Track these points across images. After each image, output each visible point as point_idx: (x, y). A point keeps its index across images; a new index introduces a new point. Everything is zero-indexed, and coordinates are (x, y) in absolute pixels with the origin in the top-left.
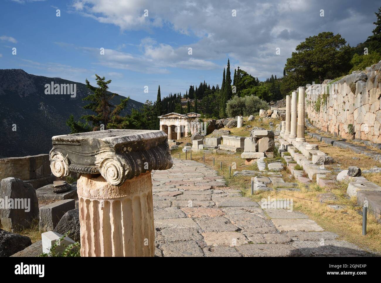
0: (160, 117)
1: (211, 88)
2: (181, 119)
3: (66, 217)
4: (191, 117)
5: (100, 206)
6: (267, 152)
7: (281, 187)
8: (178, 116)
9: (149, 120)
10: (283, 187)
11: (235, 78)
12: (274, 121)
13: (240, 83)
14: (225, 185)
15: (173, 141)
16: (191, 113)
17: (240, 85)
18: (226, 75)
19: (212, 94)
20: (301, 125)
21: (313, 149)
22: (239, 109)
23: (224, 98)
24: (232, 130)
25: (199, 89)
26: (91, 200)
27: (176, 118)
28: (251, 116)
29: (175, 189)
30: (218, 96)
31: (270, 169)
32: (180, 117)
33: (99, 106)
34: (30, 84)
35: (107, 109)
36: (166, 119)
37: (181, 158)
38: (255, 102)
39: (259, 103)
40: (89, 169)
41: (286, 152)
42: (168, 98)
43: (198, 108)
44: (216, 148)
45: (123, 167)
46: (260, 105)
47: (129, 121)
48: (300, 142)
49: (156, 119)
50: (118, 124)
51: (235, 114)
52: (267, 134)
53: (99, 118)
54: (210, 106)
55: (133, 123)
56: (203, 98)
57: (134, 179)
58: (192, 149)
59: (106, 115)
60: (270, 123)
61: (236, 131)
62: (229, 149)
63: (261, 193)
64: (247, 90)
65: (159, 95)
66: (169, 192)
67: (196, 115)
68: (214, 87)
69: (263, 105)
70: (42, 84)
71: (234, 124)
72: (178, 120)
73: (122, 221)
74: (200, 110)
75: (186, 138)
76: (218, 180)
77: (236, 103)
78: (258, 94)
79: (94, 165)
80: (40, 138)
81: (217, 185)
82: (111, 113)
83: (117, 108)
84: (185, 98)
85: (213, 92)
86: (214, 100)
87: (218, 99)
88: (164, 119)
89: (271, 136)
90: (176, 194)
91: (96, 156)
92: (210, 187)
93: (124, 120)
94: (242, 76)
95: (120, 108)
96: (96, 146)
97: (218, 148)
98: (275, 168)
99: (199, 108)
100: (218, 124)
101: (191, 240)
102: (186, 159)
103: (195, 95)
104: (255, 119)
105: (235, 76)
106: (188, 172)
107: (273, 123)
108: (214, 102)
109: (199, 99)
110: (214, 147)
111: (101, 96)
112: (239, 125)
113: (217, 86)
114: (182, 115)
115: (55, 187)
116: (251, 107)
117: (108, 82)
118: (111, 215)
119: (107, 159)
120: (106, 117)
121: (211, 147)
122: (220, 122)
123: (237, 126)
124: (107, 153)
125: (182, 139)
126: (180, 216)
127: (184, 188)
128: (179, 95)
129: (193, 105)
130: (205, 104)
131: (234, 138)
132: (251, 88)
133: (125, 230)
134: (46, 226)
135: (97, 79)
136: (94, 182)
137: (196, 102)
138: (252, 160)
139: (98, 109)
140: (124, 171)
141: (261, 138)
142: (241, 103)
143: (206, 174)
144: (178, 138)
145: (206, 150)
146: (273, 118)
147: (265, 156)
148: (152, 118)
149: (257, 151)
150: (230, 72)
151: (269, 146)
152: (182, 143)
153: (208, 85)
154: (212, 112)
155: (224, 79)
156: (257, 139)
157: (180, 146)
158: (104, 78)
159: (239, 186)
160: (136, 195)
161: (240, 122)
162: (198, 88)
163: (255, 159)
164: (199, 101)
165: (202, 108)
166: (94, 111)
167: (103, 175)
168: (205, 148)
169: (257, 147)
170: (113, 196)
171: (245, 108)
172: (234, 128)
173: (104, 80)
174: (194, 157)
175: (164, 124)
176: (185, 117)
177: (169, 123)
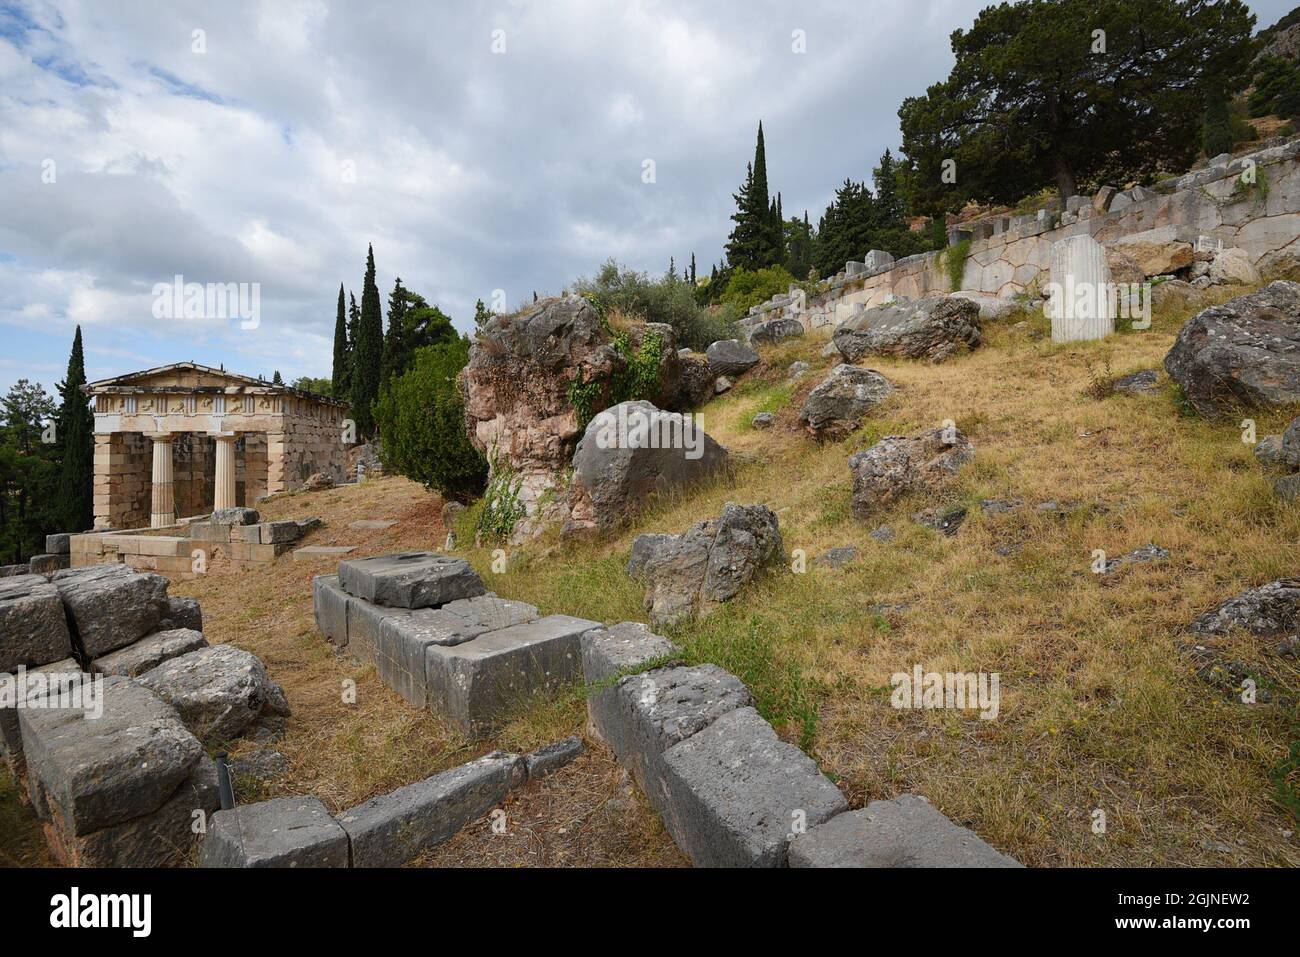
0: (104, 389)
2: (240, 396)
27: (211, 394)
36: (136, 397)
88: (123, 398)
175: (124, 426)
176: (266, 389)
177: (159, 420)
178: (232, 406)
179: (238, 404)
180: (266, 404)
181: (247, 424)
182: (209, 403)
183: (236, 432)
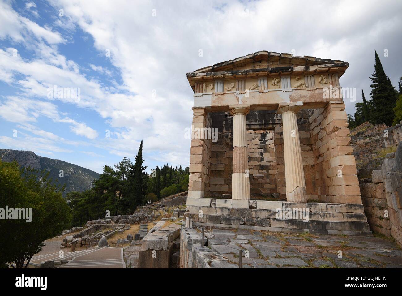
25: (163, 169)
34: (36, 162)
175: (214, 102)
176: (329, 65)
177: (240, 97)
178: (298, 82)
179: (302, 82)
180: (325, 80)
181: (312, 96)
182: (278, 82)
183: (303, 103)
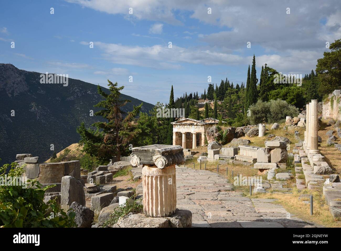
0: (174, 123)
1: (235, 86)
2: (197, 125)
3: (115, 201)
4: (208, 124)
5: (154, 178)
6: (279, 163)
7: (277, 191)
8: (194, 122)
9: (160, 125)
10: (278, 191)
11: (262, 78)
12: (300, 130)
13: (268, 83)
14: (232, 189)
15: (187, 150)
16: (209, 119)
17: (268, 85)
18: (251, 73)
19: (235, 94)
20: (314, 137)
21: (319, 161)
22: (263, 115)
23: (248, 100)
24: (253, 140)
25: (220, 87)
26: (150, 176)
27: (192, 124)
28: (275, 124)
29: (188, 191)
30: (244, 96)
31: (277, 178)
32: (195, 124)
33: (111, 113)
34: (21, 81)
35: (119, 116)
36: (180, 125)
37: (196, 169)
38: (283, 107)
39: (287, 109)
40: (150, 162)
41: (300, 163)
42: (182, 99)
43: (218, 110)
44: (233, 158)
45: (165, 161)
46: (287, 111)
47: (142, 129)
48: (313, 153)
49: (168, 124)
50: (130, 132)
51: (258, 121)
52: (279, 145)
53: (111, 125)
54: (233, 109)
55: (146, 131)
56: (225, 99)
57: (168, 167)
58: (208, 159)
59: (118, 122)
60: (296, 132)
61: (257, 141)
62: (246, 160)
63: (258, 194)
64: (276, 91)
65: (172, 96)
66: (183, 192)
67: (215, 121)
68: (238, 86)
69: (291, 110)
70: (35, 82)
71: (256, 133)
72: (193, 126)
73: (163, 185)
74: (220, 113)
75: (202, 147)
76: (227, 186)
77: (260, 109)
78: (290, 96)
79: (152, 160)
80: (31, 145)
81: (224, 189)
82: (123, 120)
83: (129, 115)
84: (202, 98)
85: (237, 92)
86: (238, 101)
87: (243, 100)
88: (178, 125)
89: (283, 148)
90: (188, 194)
91: (153, 157)
92: (218, 190)
93: (137, 127)
94: (271, 75)
95: (133, 115)
96: (153, 153)
97: (235, 159)
98: (282, 177)
99: (220, 111)
100: (237, 133)
101: (197, 213)
102: (201, 169)
103: (215, 95)
104: (280, 127)
105: (262, 75)
106: (201, 180)
107: (298, 133)
108: (238, 104)
109: (220, 100)
110: (231, 158)
111: (114, 103)
112: (261, 134)
113: (242, 84)
114: (198, 121)
115: (88, 187)
116: (277, 113)
117: (120, 88)
118: (158, 182)
119: (158, 158)
120: (117, 125)
121: (228, 157)
122: (240, 130)
123: (258, 135)
124: (158, 155)
125: (198, 148)
126: (190, 203)
127: (196, 190)
128: (196, 95)
129: (213, 108)
130: (227, 105)
131: (251, 148)
132: (281, 89)
133: (164, 189)
134: (96, 210)
135: (109, 85)
136: (151, 168)
137: (216, 104)
138: (265, 171)
139: (110, 116)
140: (166, 163)
141: (274, 149)
142: (265, 108)
143: (218, 181)
144: (193, 147)
145: (222, 161)
146: (299, 127)
147: (277, 166)
148: (164, 123)
149: (270, 161)
150: (255, 71)
151: (281, 157)
152: (198, 152)
153: (230, 83)
154: (236, 116)
155: (249, 78)
156: (270, 149)
157: (195, 156)
158: (116, 84)
159: (243, 190)
160: (169, 174)
161: (262, 131)
162: (218, 87)
163: (267, 169)
164: (219, 103)
165: (223, 111)
166: (105, 118)
167: (156, 165)
168: (221, 158)
169: (270, 158)
170: (160, 174)
171: (270, 114)
172: (255, 137)
173: (116, 86)
174: (208, 168)
175: (178, 131)
176: (201, 124)
177: (183, 130)
178: (195, 127)
179: (197, 127)
180: (201, 127)
181: (198, 131)
183: (196, 133)
